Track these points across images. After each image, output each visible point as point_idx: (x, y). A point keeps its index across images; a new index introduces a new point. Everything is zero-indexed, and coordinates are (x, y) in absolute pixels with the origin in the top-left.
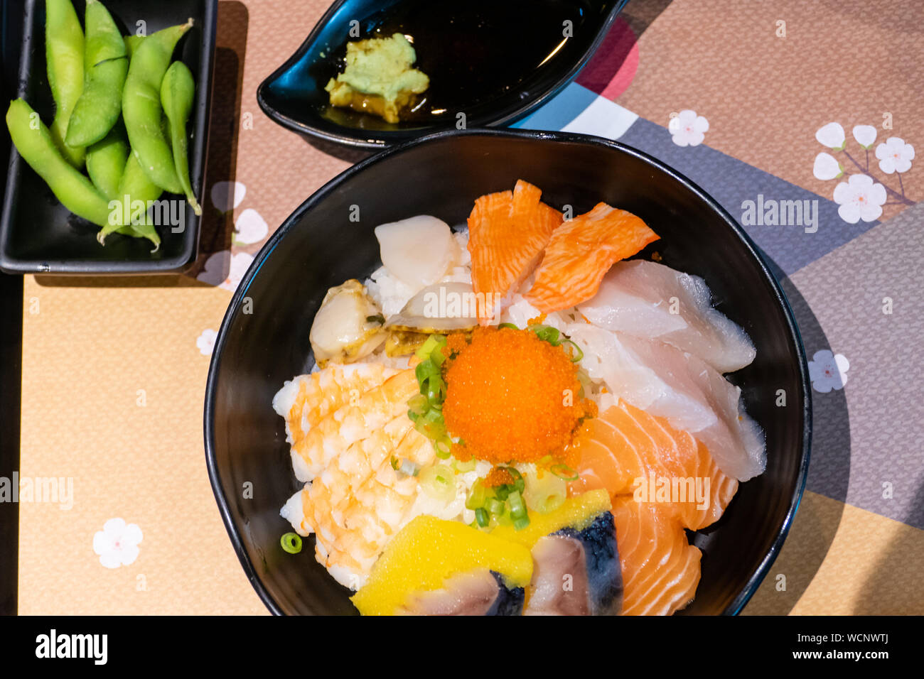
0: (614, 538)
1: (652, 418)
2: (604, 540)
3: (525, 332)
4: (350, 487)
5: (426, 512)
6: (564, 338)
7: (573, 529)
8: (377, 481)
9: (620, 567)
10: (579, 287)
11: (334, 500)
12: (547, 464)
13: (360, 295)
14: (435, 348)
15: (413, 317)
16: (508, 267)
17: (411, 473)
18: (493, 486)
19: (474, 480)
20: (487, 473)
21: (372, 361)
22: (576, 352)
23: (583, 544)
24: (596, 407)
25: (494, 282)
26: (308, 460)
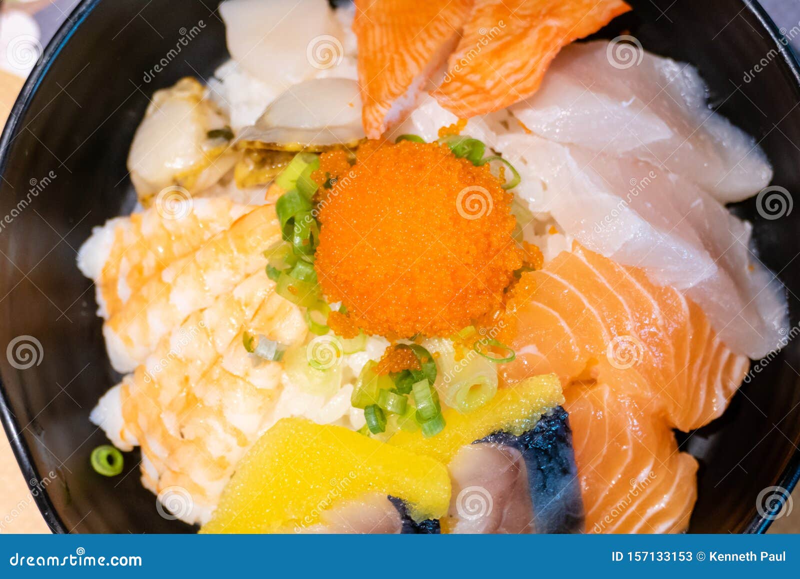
0: (568, 445)
1: (622, 269)
2: (555, 447)
3: (434, 147)
4: (187, 379)
5: (297, 412)
6: (493, 155)
7: (508, 433)
8: (224, 370)
9: (578, 487)
10: (512, 79)
11: (166, 397)
12: (469, 339)
13: (197, 99)
14: (303, 173)
15: (271, 129)
16: (408, 51)
17: (271, 356)
18: (391, 374)
19: (363, 364)
20: (382, 353)
21: (217, 195)
22: (509, 175)
23: (524, 456)
24: (540, 255)
25: (388, 75)
26: (127, 340)
